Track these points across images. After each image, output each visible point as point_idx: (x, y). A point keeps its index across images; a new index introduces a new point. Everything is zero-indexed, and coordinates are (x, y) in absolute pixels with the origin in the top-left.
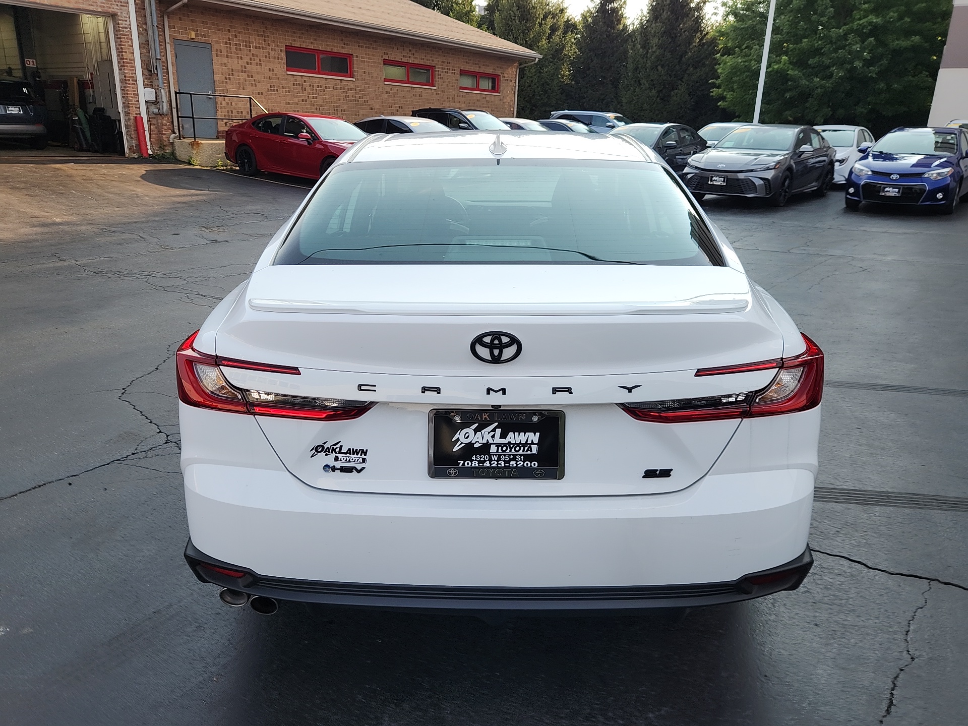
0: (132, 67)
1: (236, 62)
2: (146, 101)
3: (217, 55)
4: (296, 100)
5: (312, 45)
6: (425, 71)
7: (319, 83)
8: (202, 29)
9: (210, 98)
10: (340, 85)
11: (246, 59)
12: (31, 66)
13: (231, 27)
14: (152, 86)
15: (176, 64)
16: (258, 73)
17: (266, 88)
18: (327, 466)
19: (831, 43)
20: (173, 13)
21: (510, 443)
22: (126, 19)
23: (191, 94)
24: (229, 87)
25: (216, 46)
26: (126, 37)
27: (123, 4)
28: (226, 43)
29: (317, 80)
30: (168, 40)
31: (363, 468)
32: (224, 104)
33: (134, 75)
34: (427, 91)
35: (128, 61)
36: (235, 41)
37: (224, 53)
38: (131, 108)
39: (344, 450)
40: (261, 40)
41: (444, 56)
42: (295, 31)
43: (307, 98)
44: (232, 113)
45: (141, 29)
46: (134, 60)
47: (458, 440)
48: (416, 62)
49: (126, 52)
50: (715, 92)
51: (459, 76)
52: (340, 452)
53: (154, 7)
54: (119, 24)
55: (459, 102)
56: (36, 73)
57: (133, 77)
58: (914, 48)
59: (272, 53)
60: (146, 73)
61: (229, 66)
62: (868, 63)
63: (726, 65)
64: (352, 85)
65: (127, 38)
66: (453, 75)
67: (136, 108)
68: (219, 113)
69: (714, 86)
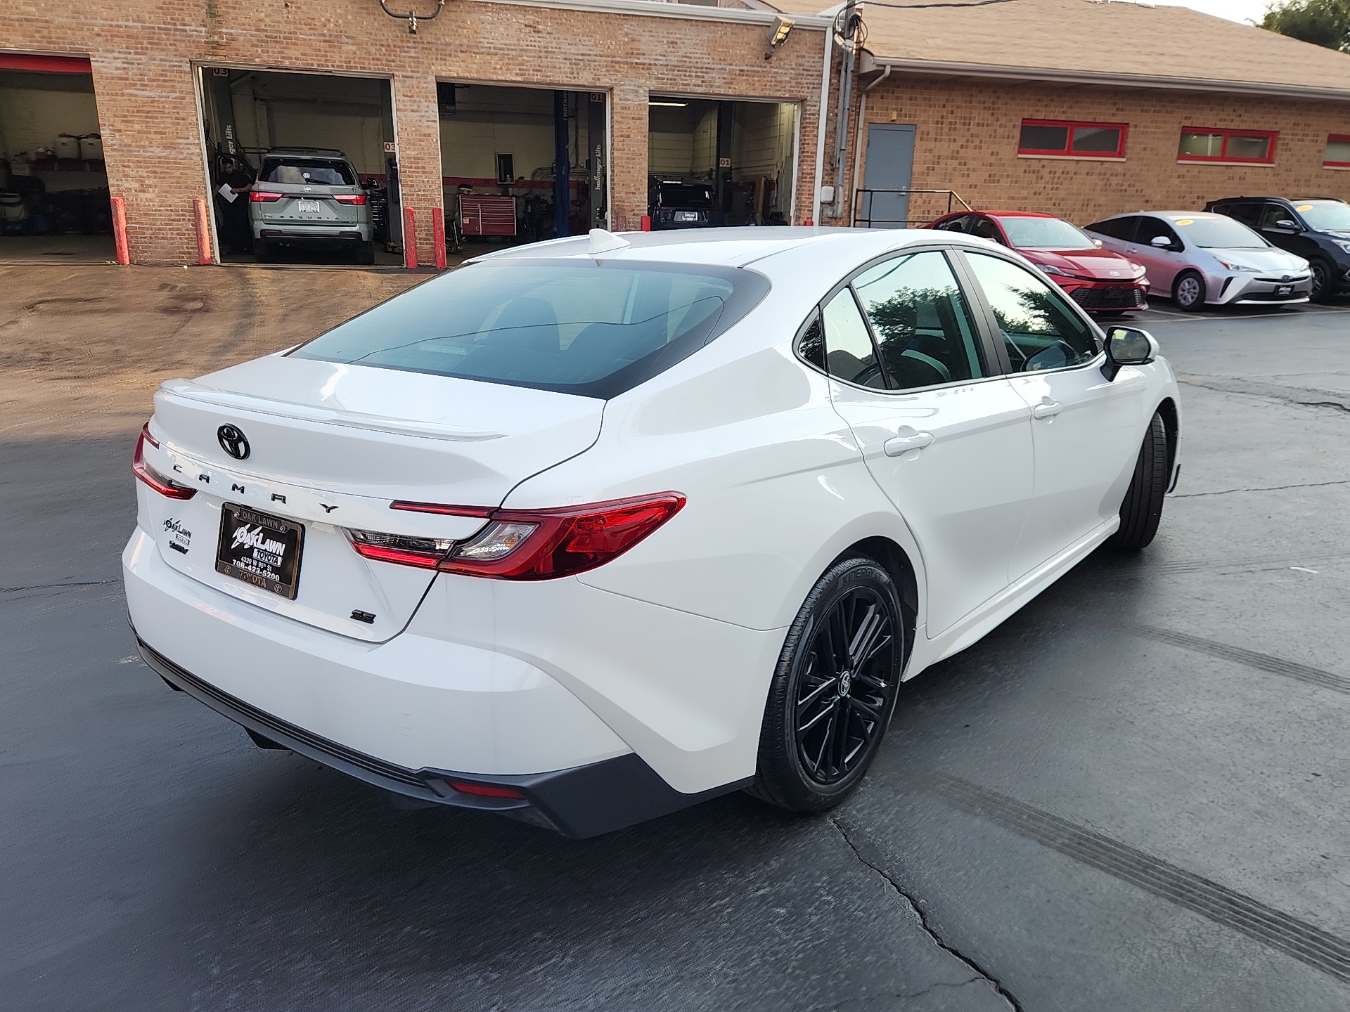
0: (813, 161)
1: (946, 146)
2: (821, 202)
3: (921, 139)
4: (1025, 193)
5: (1064, 115)
6: (1261, 140)
7: (1065, 167)
8: (908, 107)
9: (903, 195)
10: (1099, 169)
11: (962, 141)
12: (725, 166)
13: (947, 101)
14: (831, 184)
15: (866, 156)
16: (974, 159)
17: (983, 178)
18: (171, 543)
20: (874, 90)
21: (266, 550)
22: (815, 104)
23: (872, 192)
24: (929, 179)
25: (922, 128)
26: (811, 125)
27: (815, 86)
28: (937, 123)
29: (1064, 164)
30: (861, 125)
31: (187, 549)
32: (920, 202)
33: (813, 171)
34: (1256, 170)
35: (809, 154)
36: (951, 118)
37: (932, 135)
38: (802, 211)
40: (987, 114)
41: (1301, 115)
42: (1040, 97)
43: (1042, 190)
44: (929, 214)
45: (831, 115)
46: (816, 153)
47: (236, 537)
48: (1243, 127)
49: (808, 144)
51: (1325, 145)
52: (179, 530)
53: (848, 87)
54: (806, 110)
55: (1319, 186)
56: (727, 174)
57: (812, 174)
59: (1001, 131)
60: (828, 167)
61: (936, 152)
64: (1119, 168)
65: (813, 127)
66: (1314, 143)
67: (808, 210)
68: (911, 214)
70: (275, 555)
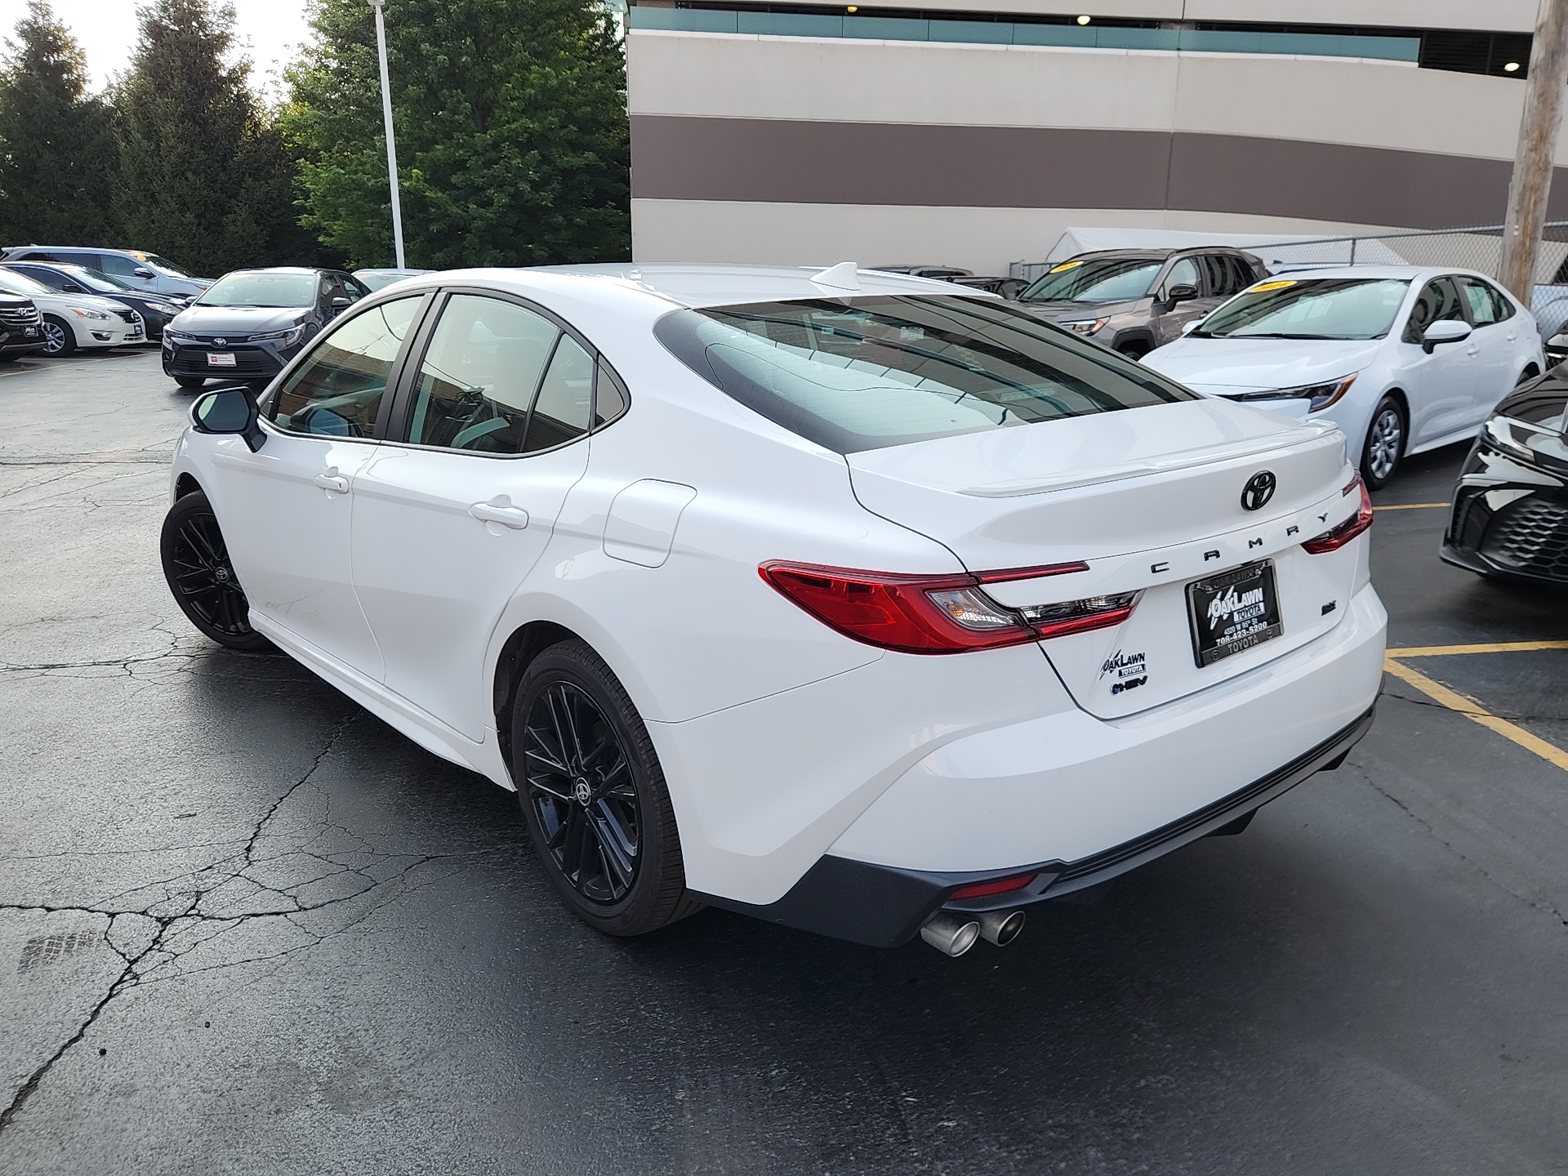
18: (1116, 686)
19: (476, 153)
21: (1245, 607)
31: (1145, 678)
39: (1125, 661)
47: (1212, 615)
50: (304, 220)
52: (1123, 665)
58: (589, 168)
62: (536, 186)
63: (314, 178)
69: (303, 209)
70: (1256, 605)
